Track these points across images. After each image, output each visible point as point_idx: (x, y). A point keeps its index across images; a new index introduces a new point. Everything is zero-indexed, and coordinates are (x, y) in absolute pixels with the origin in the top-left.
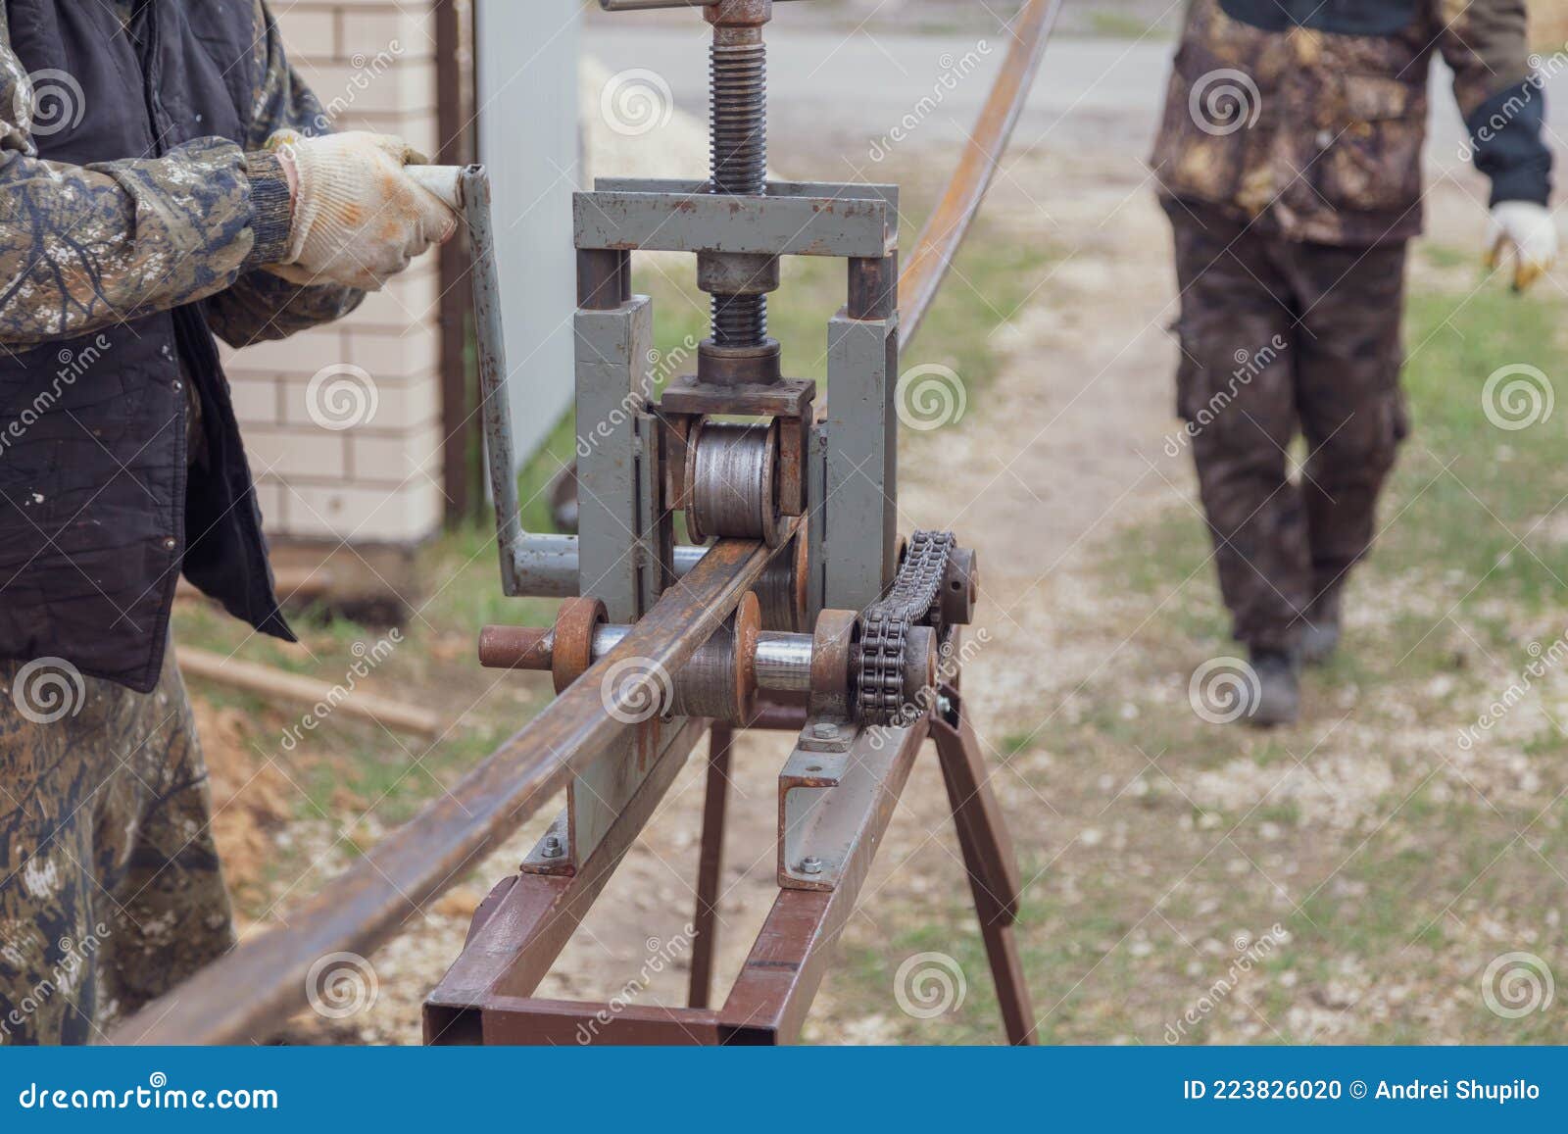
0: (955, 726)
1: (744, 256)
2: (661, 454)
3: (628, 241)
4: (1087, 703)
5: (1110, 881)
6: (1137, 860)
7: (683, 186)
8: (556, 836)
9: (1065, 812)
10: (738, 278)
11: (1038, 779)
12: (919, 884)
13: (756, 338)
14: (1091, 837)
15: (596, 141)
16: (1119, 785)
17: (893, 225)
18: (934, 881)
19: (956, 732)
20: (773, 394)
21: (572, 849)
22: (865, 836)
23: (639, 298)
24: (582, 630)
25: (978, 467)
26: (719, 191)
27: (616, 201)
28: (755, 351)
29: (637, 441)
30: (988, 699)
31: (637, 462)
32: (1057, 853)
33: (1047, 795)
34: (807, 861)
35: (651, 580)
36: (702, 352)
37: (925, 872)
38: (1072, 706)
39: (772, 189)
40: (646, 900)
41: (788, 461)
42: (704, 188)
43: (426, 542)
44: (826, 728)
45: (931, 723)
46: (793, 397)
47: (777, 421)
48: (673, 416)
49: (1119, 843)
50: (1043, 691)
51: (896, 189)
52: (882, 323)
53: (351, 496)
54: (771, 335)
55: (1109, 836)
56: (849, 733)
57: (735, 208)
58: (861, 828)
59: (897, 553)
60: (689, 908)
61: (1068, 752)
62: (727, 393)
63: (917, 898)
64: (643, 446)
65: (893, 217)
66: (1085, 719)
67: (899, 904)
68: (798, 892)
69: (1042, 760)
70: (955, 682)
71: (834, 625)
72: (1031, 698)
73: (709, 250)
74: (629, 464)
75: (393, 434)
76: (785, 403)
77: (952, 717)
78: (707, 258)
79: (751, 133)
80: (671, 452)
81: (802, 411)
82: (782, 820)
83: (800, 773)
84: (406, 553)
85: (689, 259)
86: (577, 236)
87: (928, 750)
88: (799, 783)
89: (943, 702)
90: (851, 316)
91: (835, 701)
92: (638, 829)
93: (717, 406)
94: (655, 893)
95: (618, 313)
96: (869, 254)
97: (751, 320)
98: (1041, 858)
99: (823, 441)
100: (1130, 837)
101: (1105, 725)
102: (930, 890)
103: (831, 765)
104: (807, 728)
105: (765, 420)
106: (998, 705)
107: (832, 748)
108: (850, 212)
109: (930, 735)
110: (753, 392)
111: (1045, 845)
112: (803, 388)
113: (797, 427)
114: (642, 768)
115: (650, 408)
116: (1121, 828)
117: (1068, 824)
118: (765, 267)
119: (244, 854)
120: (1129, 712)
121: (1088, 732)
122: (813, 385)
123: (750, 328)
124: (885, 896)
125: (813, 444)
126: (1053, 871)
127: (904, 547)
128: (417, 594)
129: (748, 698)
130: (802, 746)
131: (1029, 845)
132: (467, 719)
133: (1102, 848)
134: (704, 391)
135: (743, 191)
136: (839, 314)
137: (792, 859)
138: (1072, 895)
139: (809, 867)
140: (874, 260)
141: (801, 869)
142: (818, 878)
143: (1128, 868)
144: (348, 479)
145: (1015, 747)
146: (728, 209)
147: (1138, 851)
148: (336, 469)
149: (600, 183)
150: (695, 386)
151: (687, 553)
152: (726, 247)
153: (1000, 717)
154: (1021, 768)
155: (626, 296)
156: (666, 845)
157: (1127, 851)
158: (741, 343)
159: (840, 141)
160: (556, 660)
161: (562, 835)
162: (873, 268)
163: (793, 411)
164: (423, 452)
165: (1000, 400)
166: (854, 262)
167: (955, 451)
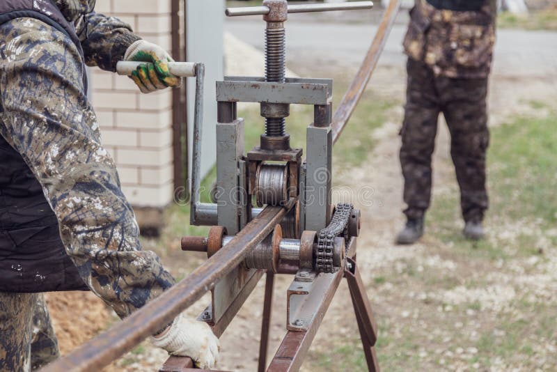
0: (353, 273)
1: (277, 104)
2: (247, 175)
3: (235, 99)
4: (405, 266)
5: (412, 330)
6: (422, 322)
7: (256, 79)
8: (208, 311)
9: (395, 305)
10: (274, 112)
11: (387, 293)
12: (343, 331)
13: (281, 133)
14: (405, 314)
15: (230, 62)
16: (416, 295)
17: (330, 94)
18: (348, 329)
19: (354, 276)
20: (287, 153)
21: (213, 316)
22: (319, 312)
23: (240, 119)
24: (218, 237)
25: (367, 180)
26: (269, 81)
27: (231, 85)
28: (280, 138)
29: (239, 170)
30: (370, 264)
31: (238, 177)
32: (393, 320)
33: (390, 298)
34: (298, 321)
35: (243, 220)
36: (262, 138)
37: (346, 326)
38: (400, 267)
39: (287, 80)
40: (244, 336)
41: (293, 177)
42: (262, 80)
43: (167, 207)
44: (305, 274)
45: (345, 272)
46: (294, 155)
47: (288, 163)
48: (251, 161)
49: (416, 316)
50: (389, 262)
51: (332, 81)
52: (326, 128)
53: (140, 190)
54: (286, 133)
55: (413, 313)
56: (313, 275)
57: (273, 87)
58: (317, 309)
59: (332, 211)
60: (259, 338)
61: (398, 283)
62: (271, 153)
63: (342, 336)
64: (240, 172)
65: (330, 90)
66: (404, 271)
67: (336, 338)
68: (294, 332)
69: (388, 286)
70: (354, 258)
71: (308, 236)
72: (385, 264)
73: (265, 102)
74: (236, 178)
75: (156, 168)
76: (291, 157)
77: (353, 270)
78: (264, 105)
79: (279, 60)
80: (250, 174)
81: (297, 159)
82: (288, 306)
83: (295, 289)
84: (160, 211)
85: (258, 105)
86: (217, 97)
87: (344, 282)
88: (295, 293)
89: (349, 265)
90: (315, 125)
91: (307, 264)
92: (238, 309)
93: (267, 158)
94: (248, 333)
95: (232, 124)
96: (321, 103)
97: (279, 127)
98: (388, 322)
99: (305, 171)
100: (420, 314)
101: (411, 274)
102: (347, 333)
103: (306, 286)
104: (298, 273)
105: (284, 163)
106: (372, 266)
107: (306, 280)
108: (315, 89)
109: (344, 276)
110: (280, 153)
111: (389, 317)
112: (298, 151)
113: (296, 165)
114: (240, 287)
115: (243, 158)
116: (417, 311)
117: (397, 309)
118: (285, 108)
119: (100, 318)
120: (420, 269)
121: (405, 276)
122: (302, 150)
123: (279, 130)
124: (331, 335)
125: (302, 172)
126: (391, 326)
127: (335, 209)
128: (164, 225)
129: (277, 262)
130: (296, 280)
131: (383, 317)
132: (181, 270)
133: (409, 318)
134: (263, 152)
135: (277, 81)
136: (311, 125)
137: (292, 320)
138: (398, 335)
139: (298, 323)
140: (323, 106)
141: (295, 324)
142: (301, 327)
143: (419, 325)
144: (139, 184)
145: (379, 281)
146: (271, 87)
147: (423, 319)
148: (135, 181)
149: (226, 78)
150: (259, 150)
151: (256, 211)
152: (270, 101)
153: (373, 270)
154: (381, 289)
155: (235, 118)
156: (252, 316)
157: (419, 319)
158: (276, 135)
159: (319, 62)
160: (209, 248)
161: (210, 311)
162: (323, 109)
163: (294, 159)
164: (166, 174)
165: (376, 156)
166: (316, 106)
167: (358, 174)
